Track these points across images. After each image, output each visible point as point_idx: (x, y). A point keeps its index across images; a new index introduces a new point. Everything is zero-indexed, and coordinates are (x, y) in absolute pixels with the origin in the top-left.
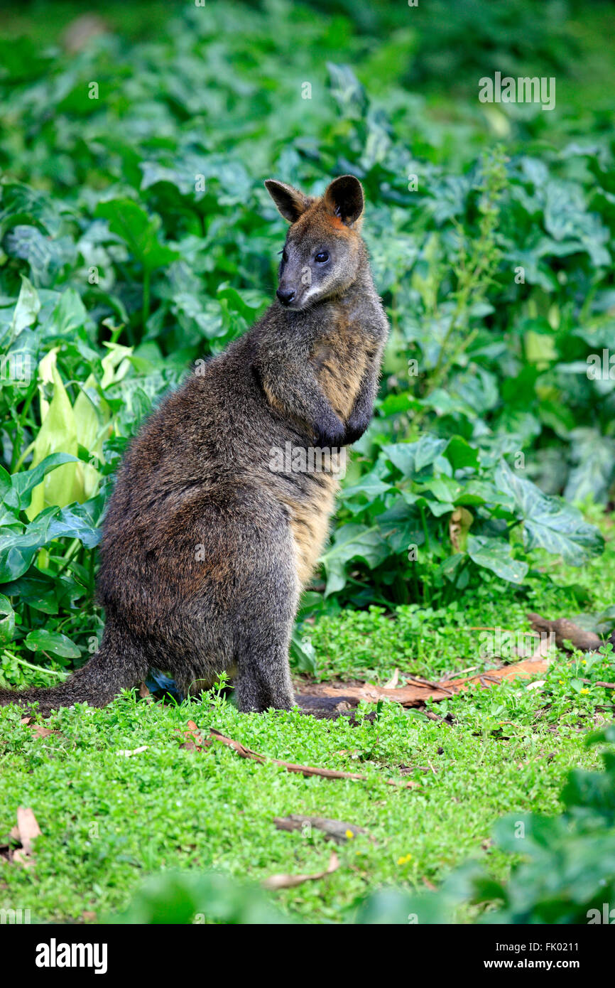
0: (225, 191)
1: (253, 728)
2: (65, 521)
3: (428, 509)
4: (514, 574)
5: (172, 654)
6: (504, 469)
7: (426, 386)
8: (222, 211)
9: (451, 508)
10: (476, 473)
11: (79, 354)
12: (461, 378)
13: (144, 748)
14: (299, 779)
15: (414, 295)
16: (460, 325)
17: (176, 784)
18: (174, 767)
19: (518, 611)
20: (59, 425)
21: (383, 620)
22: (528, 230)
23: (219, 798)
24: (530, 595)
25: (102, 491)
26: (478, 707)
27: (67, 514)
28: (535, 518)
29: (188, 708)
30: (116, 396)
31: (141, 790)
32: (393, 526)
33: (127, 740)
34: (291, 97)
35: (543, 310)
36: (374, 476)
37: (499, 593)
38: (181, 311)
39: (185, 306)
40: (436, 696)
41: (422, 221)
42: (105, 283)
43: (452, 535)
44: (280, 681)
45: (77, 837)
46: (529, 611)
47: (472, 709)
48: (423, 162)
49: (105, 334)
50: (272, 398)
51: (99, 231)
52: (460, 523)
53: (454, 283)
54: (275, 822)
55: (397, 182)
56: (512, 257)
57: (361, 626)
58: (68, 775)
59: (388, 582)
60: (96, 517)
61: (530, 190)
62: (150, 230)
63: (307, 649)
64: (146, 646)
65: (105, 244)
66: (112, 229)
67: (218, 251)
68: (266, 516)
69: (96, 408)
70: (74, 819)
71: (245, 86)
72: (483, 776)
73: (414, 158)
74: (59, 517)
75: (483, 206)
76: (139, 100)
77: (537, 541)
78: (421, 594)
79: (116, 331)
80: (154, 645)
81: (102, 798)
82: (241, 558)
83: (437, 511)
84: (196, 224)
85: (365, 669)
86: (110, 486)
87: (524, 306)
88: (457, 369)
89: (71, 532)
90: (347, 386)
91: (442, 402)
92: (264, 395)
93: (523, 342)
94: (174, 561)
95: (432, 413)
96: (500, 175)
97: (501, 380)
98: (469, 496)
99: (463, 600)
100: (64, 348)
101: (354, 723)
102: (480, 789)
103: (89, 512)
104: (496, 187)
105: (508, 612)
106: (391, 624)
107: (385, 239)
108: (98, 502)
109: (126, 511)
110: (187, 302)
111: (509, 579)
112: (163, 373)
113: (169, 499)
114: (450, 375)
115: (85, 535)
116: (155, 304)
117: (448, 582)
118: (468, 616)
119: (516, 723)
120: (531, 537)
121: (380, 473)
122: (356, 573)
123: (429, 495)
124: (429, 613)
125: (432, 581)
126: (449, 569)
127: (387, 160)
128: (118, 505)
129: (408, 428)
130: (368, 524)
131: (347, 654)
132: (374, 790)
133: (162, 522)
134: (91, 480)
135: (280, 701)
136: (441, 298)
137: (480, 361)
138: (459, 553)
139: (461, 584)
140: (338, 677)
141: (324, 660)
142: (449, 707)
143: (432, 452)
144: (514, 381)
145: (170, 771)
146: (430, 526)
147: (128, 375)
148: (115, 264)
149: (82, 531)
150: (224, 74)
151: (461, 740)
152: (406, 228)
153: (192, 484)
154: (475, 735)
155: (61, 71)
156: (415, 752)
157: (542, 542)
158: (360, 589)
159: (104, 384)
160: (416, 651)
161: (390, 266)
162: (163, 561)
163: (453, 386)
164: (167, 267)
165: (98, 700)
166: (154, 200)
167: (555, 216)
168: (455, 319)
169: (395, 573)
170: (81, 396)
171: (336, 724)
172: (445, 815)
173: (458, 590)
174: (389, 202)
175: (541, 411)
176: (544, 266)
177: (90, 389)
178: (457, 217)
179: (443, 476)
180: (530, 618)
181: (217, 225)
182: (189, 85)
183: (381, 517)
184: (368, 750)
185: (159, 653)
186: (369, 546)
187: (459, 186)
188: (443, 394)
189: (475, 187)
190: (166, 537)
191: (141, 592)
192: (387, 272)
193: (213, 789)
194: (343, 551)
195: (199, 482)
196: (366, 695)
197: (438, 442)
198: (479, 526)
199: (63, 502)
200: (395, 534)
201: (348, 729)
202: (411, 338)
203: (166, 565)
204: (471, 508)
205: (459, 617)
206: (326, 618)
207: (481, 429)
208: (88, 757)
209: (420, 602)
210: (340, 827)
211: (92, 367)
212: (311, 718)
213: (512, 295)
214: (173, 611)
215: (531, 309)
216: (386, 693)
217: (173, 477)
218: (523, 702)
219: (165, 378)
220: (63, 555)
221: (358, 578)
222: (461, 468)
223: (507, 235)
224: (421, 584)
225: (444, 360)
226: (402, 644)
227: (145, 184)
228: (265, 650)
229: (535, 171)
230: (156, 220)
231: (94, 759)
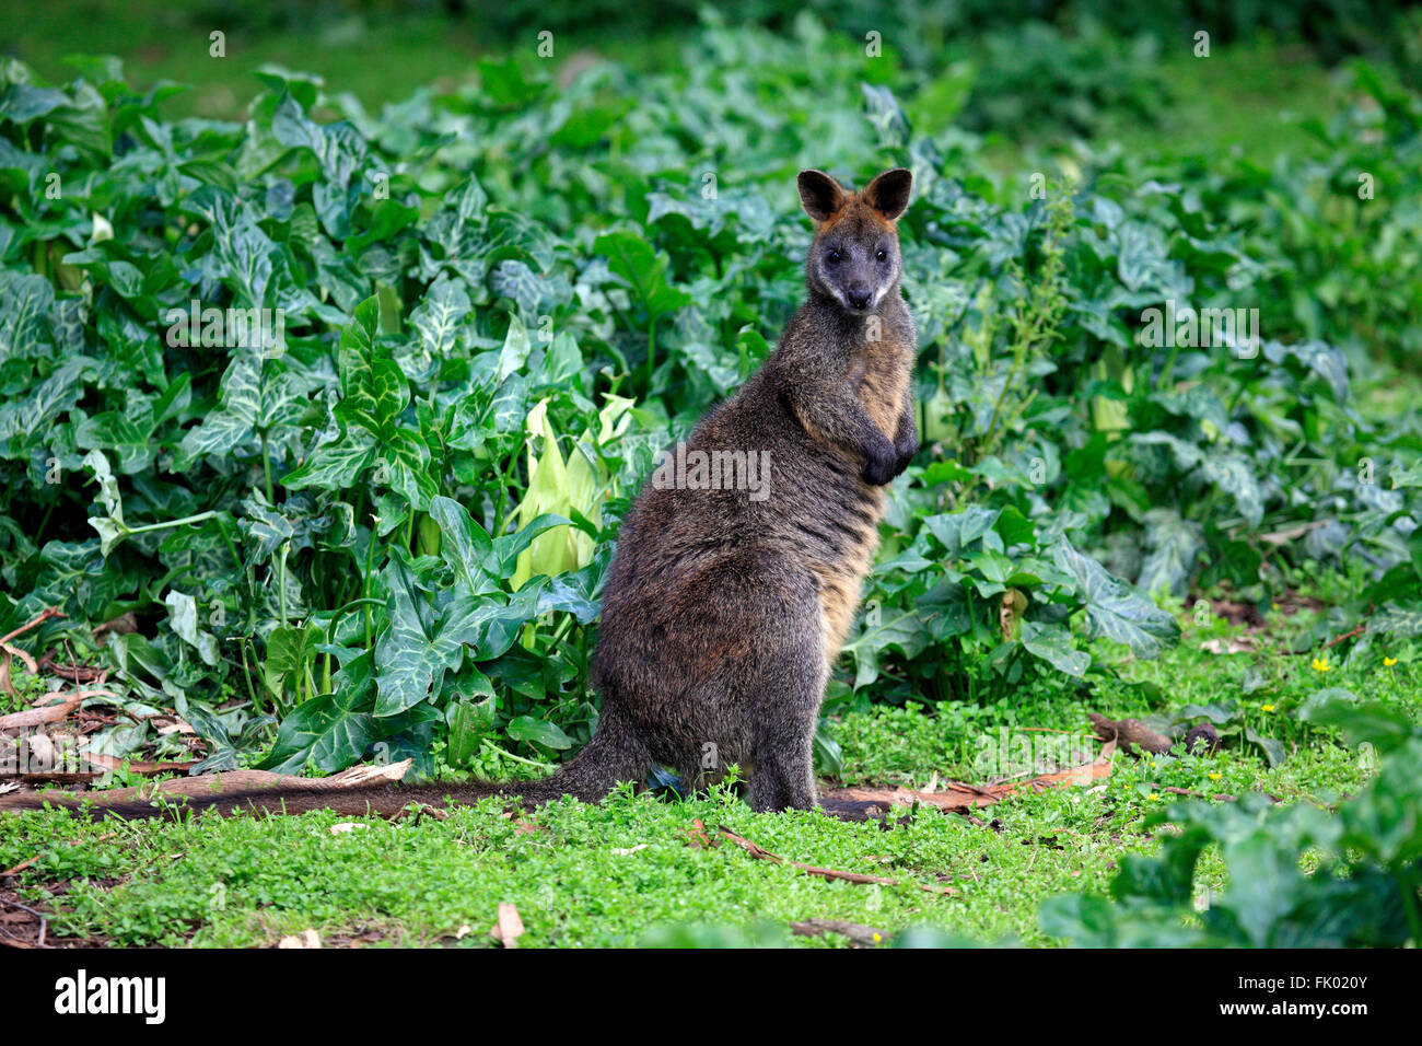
0: (745, 228)
1: (768, 829)
2: (556, 592)
3: (975, 591)
4: (1074, 666)
5: (679, 746)
6: (1065, 546)
7: (976, 455)
8: (741, 249)
9: (1002, 588)
10: (1032, 551)
11: (573, 406)
12: (1018, 446)
13: (643, 846)
14: (821, 883)
15: (963, 350)
16: (1018, 383)
17: (678, 885)
18: (677, 868)
19: (1079, 709)
20: (549, 484)
21: (920, 717)
22: (1099, 277)
23: (728, 899)
24: (1093, 692)
25: (598, 558)
26: (1029, 813)
27: (559, 585)
28: (1100, 603)
29: (691, 805)
30: (616, 454)
31: (639, 891)
32: (932, 610)
33: (623, 837)
34: (823, 133)
35: (1115, 372)
36: (913, 551)
37: (1057, 689)
38: (691, 363)
39: (696, 358)
40: (981, 802)
41: (974, 265)
42: (602, 332)
43: (1003, 620)
44: (801, 779)
45: (566, 937)
46: (1091, 711)
47: (1022, 814)
48: (975, 198)
49: (602, 385)
50: (807, 425)
51: (598, 272)
52: (1012, 606)
53: (1011, 335)
54: (793, 926)
55: (945, 220)
56: (1079, 307)
57: (895, 725)
58: (555, 871)
59: (927, 675)
60: (590, 588)
61: (1103, 234)
62: (656, 269)
63: (834, 749)
64: (650, 736)
65: (604, 288)
66: (612, 269)
67: (735, 296)
68: (793, 587)
69: (591, 466)
70: (563, 918)
71: (769, 120)
72: (1033, 884)
73: (965, 194)
74: (549, 588)
75: (1046, 247)
76: (647, 134)
77: (1102, 629)
78: (966, 690)
79: (616, 382)
80: (660, 734)
81: (594, 895)
82: (764, 635)
83: (986, 591)
84: (711, 268)
85: (899, 772)
86: (606, 553)
87: (1093, 367)
88: (1012, 435)
89: (563, 605)
90: (890, 405)
91: (994, 471)
92: (798, 422)
93: (1090, 407)
94: (686, 637)
95: (984, 487)
96: (1067, 210)
97: (1064, 452)
98: (1024, 576)
99: (1014, 697)
100: (556, 399)
101: (884, 827)
102: (1028, 896)
103: (582, 583)
104: (1062, 224)
105: (1067, 711)
106: (931, 723)
107: (931, 285)
108: (593, 571)
109: (630, 578)
110: (699, 353)
111: (1069, 672)
112: (670, 430)
113: (680, 565)
114: (1004, 442)
115: (580, 609)
116: (662, 355)
117: (998, 675)
118: (1020, 715)
119: (1073, 830)
120: (1094, 624)
121: (920, 550)
122: (890, 667)
123: (977, 574)
124: (974, 710)
125: (979, 673)
126: (999, 660)
127: (932, 194)
128: (622, 572)
129: (954, 502)
130: (905, 608)
131: (878, 756)
132: (907, 896)
133: (673, 592)
134: (585, 549)
135: (801, 802)
136: (996, 354)
137: (1041, 428)
138: (1011, 640)
139: (1013, 677)
140: (868, 782)
141: (852, 762)
142: (996, 813)
143: (980, 525)
144: (1079, 453)
145: (671, 871)
146: (977, 610)
147: (627, 431)
148: (615, 312)
149: (575, 604)
150: (745, 105)
151: (1009, 847)
152: (955, 272)
153: (708, 546)
154: (1025, 843)
155: (555, 98)
156: (954, 859)
157: (1107, 630)
158: (896, 684)
159: (602, 440)
160: (958, 754)
161: (937, 316)
162: (673, 636)
163: (1007, 456)
164: (677, 313)
165: (590, 796)
166: (662, 236)
167: (1130, 263)
168: (1011, 375)
169: (936, 665)
170: (575, 453)
171: (864, 828)
172: (987, 922)
173: (1009, 685)
174: (936, 243)
175: (1110, 488)
176: (1117, 320)
177: (585, 444)
178: (1016, 260)
179: (994, 553)
180: (1091, 718)
181: (735, 266)
182: (705, 118)
183: (920, 599)
184: (901, 855)
185: (665, 746)
186: (906, 633)
187: (1017, 225)
188: (996, 462)
189: (1037, 224)
190: (677, 610)
191: (646, 673)
192: (932, 321)
193: (721, 891)
194: (876, 639)
195: (717, 545)
196: (899, 800)
197: (987, 513)
198: (1033, 611)
199: (554, 572)
200: (937, 618)
201: (878, 833)
202: (959, 399)
203: (676, 642)
204: (1025, 589)
205: (1010, 715)
206: (856, 715)
207: (1040, 506)
208: (579, 854)
209: (965, 699)
210: (866, 933)
211: (589, 419)
212: (835, 821)
213: (1079, 355)
214: (682, 696)
215: (1102, 370)
216: (923, 798)
217: (685, 539)
218: (1081, 808)
219: (672, 435)
220: (552, 634)
221: (894, 671)
222: (1014, 544)
223: (1073, 283)
224: (965, 679)
225: (998, 426)
226: (942, 745)
227: (652, 217)
228: (786, 742)
229: (1107, 211)
230: (663, 258)
231: (586, 858)
